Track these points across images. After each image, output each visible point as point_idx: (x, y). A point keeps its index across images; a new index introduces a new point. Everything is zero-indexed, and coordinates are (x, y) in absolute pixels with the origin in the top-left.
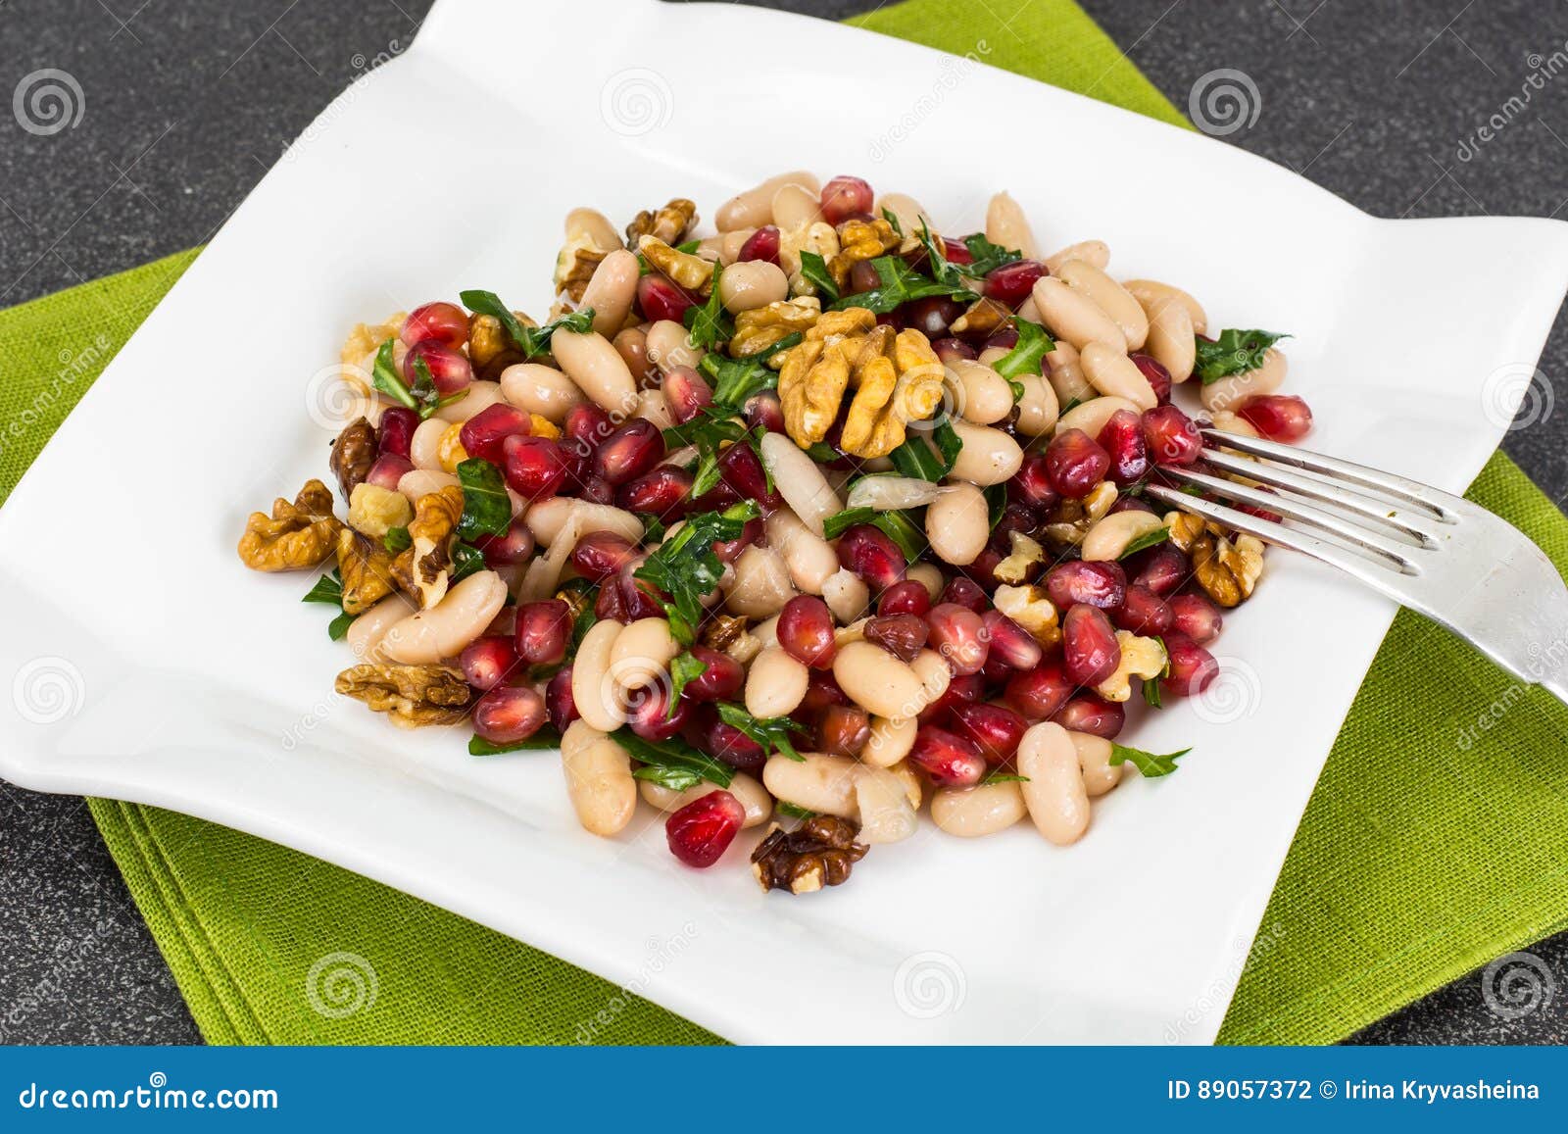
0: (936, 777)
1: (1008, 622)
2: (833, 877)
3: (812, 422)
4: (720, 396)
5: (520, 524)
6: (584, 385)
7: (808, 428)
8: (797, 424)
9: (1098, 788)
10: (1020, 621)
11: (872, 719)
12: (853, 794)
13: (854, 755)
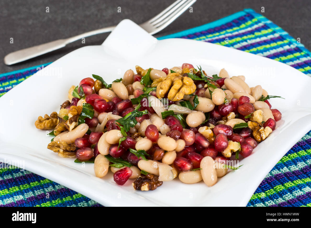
0: (180, 167)
1: (201, 135)
2: (151, 188)
3: (161, 92)
4: (145, 93)
5: (96, 118)
6: (117, 93)
7: (160, 93)
8: (158, 93)
9: (221, 175)
10: (204, 135)
11: (165, 152)
12: (158, 169)
13: (160, 161)
